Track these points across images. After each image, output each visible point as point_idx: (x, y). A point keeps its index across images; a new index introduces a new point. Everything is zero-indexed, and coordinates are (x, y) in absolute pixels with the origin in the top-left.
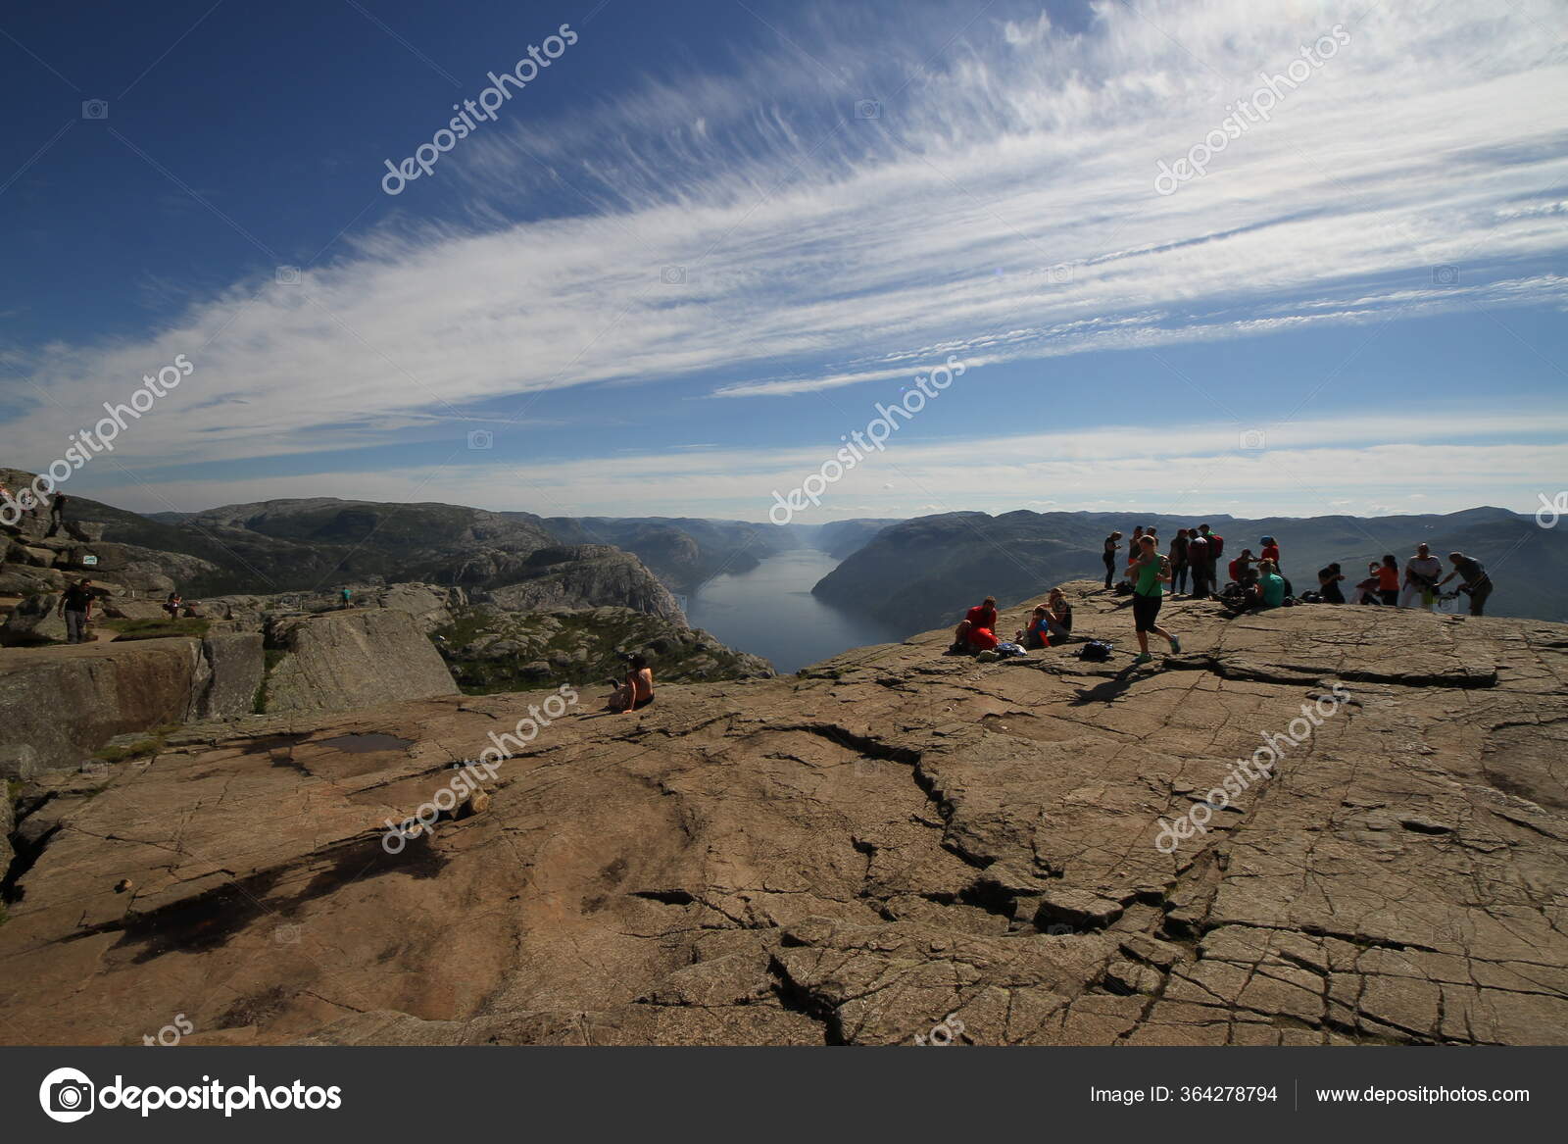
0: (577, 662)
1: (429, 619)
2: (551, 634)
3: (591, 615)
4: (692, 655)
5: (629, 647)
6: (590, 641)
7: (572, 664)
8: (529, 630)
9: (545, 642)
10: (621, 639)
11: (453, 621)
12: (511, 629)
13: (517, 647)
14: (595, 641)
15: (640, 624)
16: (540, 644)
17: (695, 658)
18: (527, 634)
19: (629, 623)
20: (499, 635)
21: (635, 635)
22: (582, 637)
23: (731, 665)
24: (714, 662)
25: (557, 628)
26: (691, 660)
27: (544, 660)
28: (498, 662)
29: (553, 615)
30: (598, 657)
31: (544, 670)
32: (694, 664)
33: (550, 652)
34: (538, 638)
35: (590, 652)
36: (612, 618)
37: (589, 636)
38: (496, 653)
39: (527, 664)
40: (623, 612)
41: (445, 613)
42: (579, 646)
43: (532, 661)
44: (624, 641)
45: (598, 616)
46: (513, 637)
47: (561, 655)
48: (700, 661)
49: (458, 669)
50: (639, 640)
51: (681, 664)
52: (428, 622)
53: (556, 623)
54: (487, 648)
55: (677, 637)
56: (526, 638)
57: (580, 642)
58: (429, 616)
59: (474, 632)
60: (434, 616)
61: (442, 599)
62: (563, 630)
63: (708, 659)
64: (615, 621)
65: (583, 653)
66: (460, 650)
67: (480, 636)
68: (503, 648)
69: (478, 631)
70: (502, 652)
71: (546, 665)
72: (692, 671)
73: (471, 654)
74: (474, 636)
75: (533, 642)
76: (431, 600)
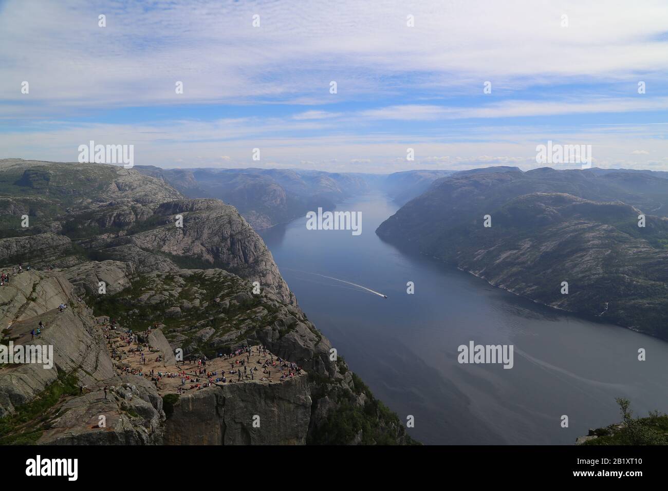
0: (194, 307)
1: (119, 283)
2: (180, 290)
3: (201, 275)
4: (256, 306)
5: (222, 298)
6: (201, 294)
7: (192, 308)
8: (168, 287)
9: (177, 295)
10: (217, 294)
11: (131, 284)
12: (159, 286)
13: (163, 298)
14: (204, 294)
15: (229, 283)
16: (175, 297)
17: (256, 309)
18: (166, 290)
19: (223, 282)
20: (154, 292)
21: (226, 291)
22: (196, 292)
23: (275, 312)
24: (266, 312)
25: (182, 284)
26: (254, 310)
27: (177, 307)
28: (155, 307)
29: (181, 276)
30: (206, 304)
31: (177, 312)
32: (256, 312)
33: (180, 301)
34: (173, 292)
35: (201, 302)
36: (213, 278)
37: (201, 291)
38: (153, 302)
39: (169, 308)
40: (220, 274)
41: (126, 280)
42: (195, 298)
43: (171, 307)
44: (220, 295)
45: (205, 276)
46: (161, 293)
47: (187, 304)
48: (258, 311)
49: (137, 311)
50: (228, 295)
51: (248, 312)
52: (119, 285)
53: (182, 281)
54: (148, 299)
55: (249, 293)
56: (166, 293)
57: (196, 295)
58: (119, 282)
59: (141, 290)
60: (121, 282)
61: (123, 271)
62: (186, 286)
63: (263, 309)
64: (215, 280)
65: (197, 302)
66: (136, 300)
67: (144, 292)
68: (156, 300)
69: (143, 289)
70: (156, 301)
71: (179, 309)
72: (253, 317)
73: (142, 303)
74: (142, 292)
75: (171, 295)
76: (119, 273)
